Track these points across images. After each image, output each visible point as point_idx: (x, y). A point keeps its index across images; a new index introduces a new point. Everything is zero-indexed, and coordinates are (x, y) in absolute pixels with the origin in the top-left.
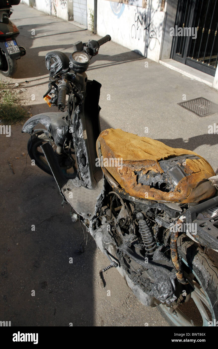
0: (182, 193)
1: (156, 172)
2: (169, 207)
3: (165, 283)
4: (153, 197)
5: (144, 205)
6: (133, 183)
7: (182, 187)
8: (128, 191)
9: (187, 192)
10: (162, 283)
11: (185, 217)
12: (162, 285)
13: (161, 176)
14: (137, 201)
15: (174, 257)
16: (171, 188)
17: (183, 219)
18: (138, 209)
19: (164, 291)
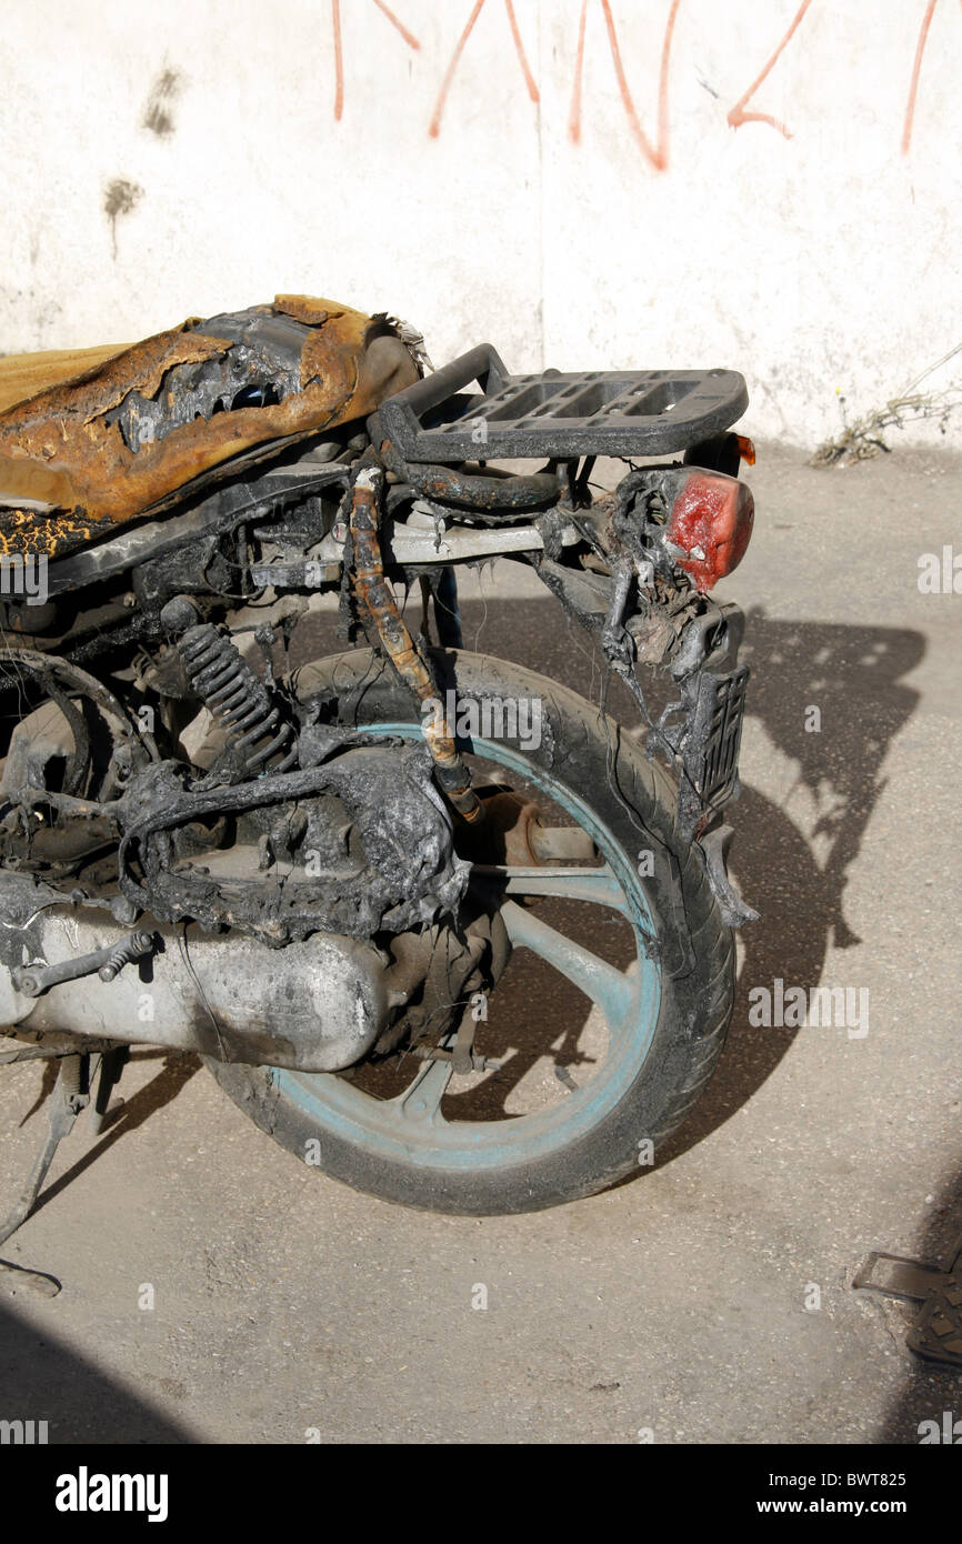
0: (327, 385)
1: (201, 357)
2: (297, 475)
3: (407, 799)
4: (238, 435)
5: (180, 547)
6: (111, 463)
7: (320, 364)
8: (103, 503)
9: (346, 372)
10: (397, 802)
11: (375, 471)
12: (402, 811)
13: (223, 370)
14: (146, 548)
15: (401, 640)
16: (282, 387)
17: (372, 479)
18: (155, 593)
19: (420, 829)
